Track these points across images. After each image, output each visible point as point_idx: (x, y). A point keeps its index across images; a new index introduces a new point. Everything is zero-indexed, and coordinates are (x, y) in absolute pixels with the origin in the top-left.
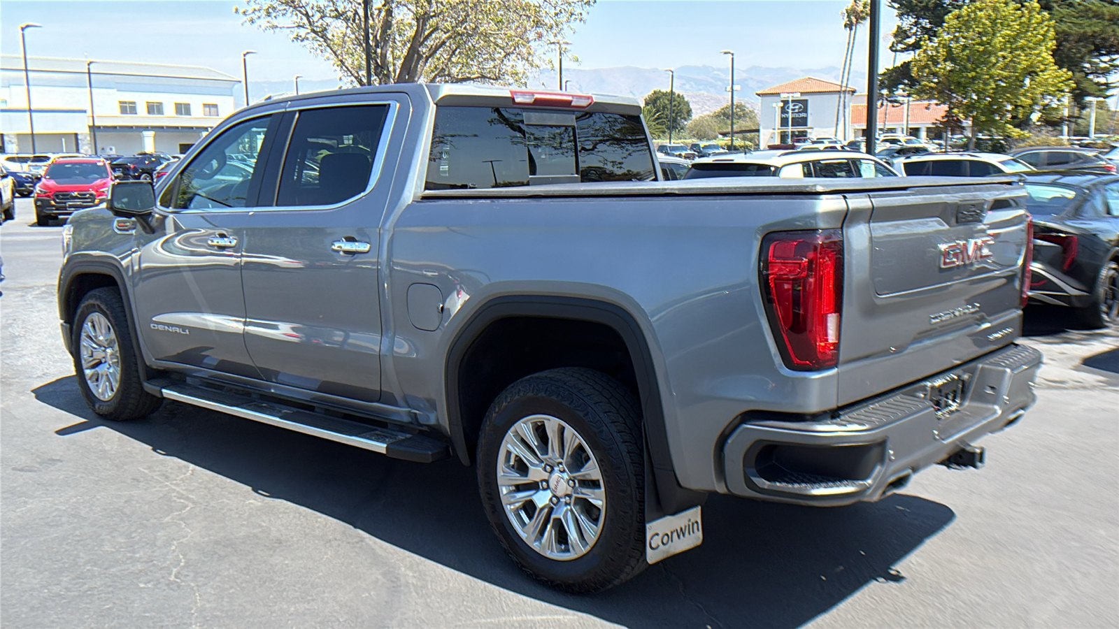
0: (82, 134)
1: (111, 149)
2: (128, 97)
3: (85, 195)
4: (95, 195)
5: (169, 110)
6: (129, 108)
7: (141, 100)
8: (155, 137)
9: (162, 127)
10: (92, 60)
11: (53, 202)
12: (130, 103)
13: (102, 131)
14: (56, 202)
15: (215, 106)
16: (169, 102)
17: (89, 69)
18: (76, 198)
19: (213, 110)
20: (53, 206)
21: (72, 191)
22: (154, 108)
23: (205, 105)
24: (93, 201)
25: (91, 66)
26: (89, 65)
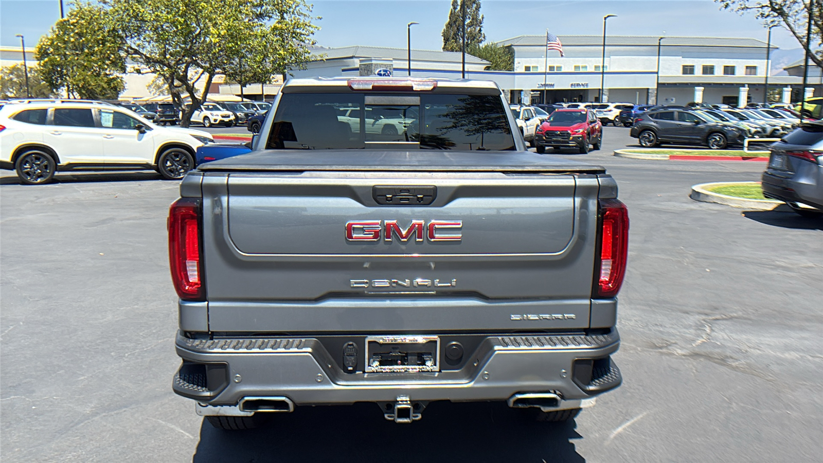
0: (652, 89)
1: (672, 100)
2: (689, 62)
3: (564, 133)
4: (571, 134)
5: (719, 71)
6: (688, 70)
7: (699, 64)
8: (704, 91)
9: (710, 84)
10: (662, 36)
11: (544, 138)
12: (690, 66)
13: (666, 87)
14: (546, 137)
15: (755, 68)
16: (719, 65)
17: (660, 43)
18: (559, 135)
19: (753, 70)
20: (544, 140)
21: (557, 131)
22: (708, 70)
23: (747, 67)
24: (569, 138)
25: (662, 40)
26: (660, 40)
